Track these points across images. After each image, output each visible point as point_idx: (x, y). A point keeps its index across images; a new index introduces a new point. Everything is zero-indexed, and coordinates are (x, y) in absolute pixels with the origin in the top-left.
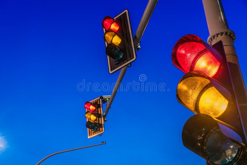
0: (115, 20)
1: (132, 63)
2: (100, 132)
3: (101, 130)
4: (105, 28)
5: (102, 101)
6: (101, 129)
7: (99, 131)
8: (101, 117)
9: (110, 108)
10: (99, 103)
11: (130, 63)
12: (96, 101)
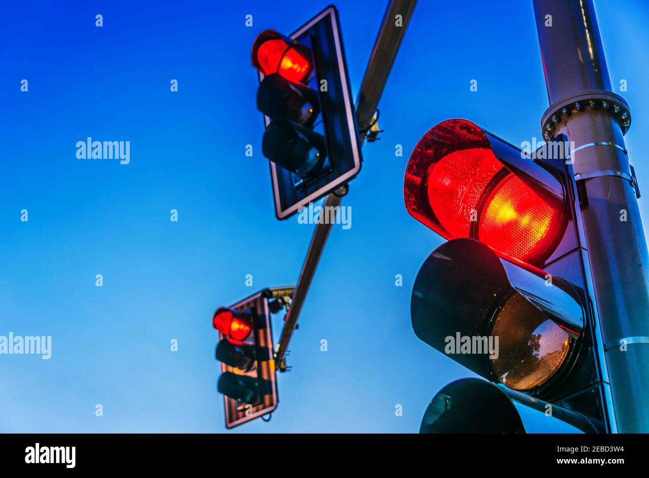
0: (296, 42)
1: (350, 183)
2: (264, 408)
3: (267, 402)
4: (263, 71)
5: (269, 304)
6: (267, 397)
7: (261, 406)
8: (267, 359)
9: (297, 327)
10: (259, 312)
11: (345, 184)
12: (252, 305)
